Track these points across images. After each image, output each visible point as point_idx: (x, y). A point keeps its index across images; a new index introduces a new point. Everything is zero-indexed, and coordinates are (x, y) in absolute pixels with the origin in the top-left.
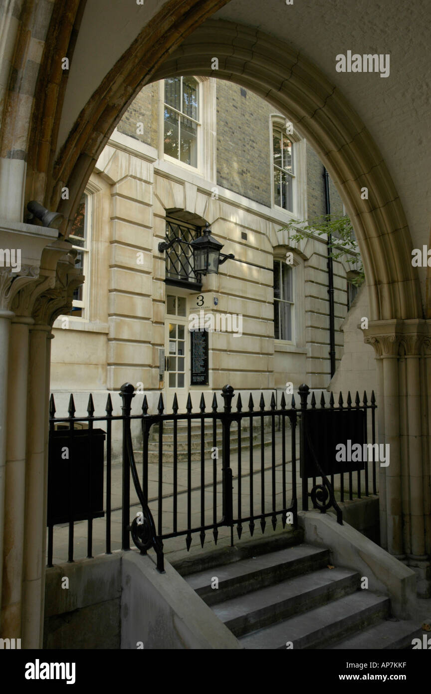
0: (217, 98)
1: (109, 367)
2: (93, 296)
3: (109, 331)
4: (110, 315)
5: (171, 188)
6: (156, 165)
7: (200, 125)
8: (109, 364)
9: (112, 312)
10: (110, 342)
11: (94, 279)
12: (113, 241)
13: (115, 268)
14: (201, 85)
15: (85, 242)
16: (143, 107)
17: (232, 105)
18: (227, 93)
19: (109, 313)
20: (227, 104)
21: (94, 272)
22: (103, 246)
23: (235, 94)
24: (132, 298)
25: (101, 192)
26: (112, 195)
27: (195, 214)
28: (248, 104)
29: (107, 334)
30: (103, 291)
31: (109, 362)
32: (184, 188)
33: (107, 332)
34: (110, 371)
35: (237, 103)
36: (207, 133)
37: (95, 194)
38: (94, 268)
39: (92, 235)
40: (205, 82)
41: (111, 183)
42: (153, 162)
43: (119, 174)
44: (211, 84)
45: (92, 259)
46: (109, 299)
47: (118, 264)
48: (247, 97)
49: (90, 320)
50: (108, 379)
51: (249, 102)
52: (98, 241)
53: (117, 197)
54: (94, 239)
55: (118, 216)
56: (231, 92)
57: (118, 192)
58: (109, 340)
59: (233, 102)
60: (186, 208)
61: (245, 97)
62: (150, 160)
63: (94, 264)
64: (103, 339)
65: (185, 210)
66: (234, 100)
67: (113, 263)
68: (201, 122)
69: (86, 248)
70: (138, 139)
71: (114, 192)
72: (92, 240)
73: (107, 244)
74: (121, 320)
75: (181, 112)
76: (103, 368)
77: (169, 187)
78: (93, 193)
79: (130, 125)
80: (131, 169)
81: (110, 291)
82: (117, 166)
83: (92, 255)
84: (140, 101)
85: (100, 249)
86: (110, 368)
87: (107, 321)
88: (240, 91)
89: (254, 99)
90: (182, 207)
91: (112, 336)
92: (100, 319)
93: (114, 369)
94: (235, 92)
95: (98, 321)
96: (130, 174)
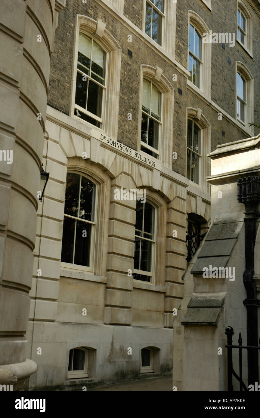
0: (211, 140)
1: (165, 313)
2: (158, 269)
3: (166, 291)
4: (166, 281)
5: (190, 200)
6: (188, 189)
7: (201, 157)
8: (166, 312)
9: (168, 280)
10: (166, 298)
11: (158, 259)
12: (169, 237)
13: (170, 253)
14: (202, 131)
15: (153, 237)
16: (182, 153)
17: (217, 142)
18: (215, 135)
19: (166, 280)
20: (215, 143)
21: (158, 255)
22: (163, 239)
23: (220, 135)
24: (177, 271)
25: (163, 206)
26: (168, 209)
27: (201, 216)
28: (225, 140)
29: (165, 293)
30: (163, 267)
31: (166, 310)
32: (196, 199)
33: (165, 292)
34: (167, 316)
35: (220, 140)
36: (206, 162)
37: (160, 208)
38: (159, 253)
39: (158, 233)
40: (205, 129)
41: (168, 201)
42: (186, 186)
43: (173, 196)
44: (208, 131)
45: (157, 247)
46: (166, 271)
47: (172, 250)
48: (225, 136)
49: (156, 284)
50: (165, 321)
51: (226, 139)
52: (161, 236)
53: (172, 210)
54: (159, 235)
55: (172, 221)
56: (217, 134)
57: (172, 207)
58: (166, 297)
59: (218, 140)
60: (196, 212)
61: (224, 136)
62: (185, 186)
63: (159, 251)
64: (163, 296)
65: (196, 214)
66: (218, 139)
67: (169, 250)
68: (201, 155)
69: (154, 240)
70: (180, 174)
71: (170, 207)
72: (157, 236)
73: (165, 238)
74: (173, 285)
75: (193, 150)
76: (162, 314)
77: (189, 200)
78: (158, 207)
79: (177, 165)
80: (177, 192)
81: (167, 267)
82: (172, 191)
83: (157, 244)
84: (181, 151)
85: (162, 241)
86: (167, 314)
87: (165, 285)
88: (221, 132)
89: (228, 136)
90: (195, 212)
91: (168, 294)
92: (162, 284)
93: (170, 314)
94: (219, 133)
95: (161, 285)
96: (177, 195)
